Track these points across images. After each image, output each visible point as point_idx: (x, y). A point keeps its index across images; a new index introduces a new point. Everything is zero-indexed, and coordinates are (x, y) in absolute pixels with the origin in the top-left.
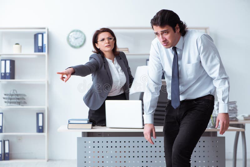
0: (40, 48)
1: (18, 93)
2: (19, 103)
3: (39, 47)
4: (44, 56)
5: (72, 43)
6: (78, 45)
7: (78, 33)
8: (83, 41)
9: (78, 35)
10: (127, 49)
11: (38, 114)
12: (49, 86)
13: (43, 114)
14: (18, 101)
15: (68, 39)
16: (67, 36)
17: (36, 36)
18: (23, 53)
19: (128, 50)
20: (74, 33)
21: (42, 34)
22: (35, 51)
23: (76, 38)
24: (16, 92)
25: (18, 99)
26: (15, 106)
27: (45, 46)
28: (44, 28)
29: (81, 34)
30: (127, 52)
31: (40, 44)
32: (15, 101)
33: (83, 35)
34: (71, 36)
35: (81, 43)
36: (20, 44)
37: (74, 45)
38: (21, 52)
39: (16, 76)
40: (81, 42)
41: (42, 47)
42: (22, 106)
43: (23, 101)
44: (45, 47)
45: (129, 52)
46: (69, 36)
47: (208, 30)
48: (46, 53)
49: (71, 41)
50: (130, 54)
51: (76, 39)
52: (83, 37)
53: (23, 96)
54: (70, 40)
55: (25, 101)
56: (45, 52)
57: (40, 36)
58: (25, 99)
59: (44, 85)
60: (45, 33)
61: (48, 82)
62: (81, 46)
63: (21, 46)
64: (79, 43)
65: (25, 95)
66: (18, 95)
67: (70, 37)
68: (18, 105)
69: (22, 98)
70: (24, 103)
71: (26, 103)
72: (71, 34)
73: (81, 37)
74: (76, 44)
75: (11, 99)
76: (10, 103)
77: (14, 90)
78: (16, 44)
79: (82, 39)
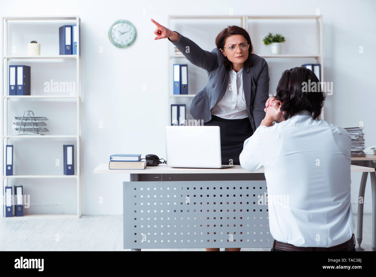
0: (68, 48)
1: (35, 116)
2: (37, 131)
3: (66, 46)
4: (75, 59)
5: (115, 40)
6: (125, 43)
7: (125, 25)
8: (132, 37)
9: (124, 28)
11: (65, 147)
12: (82, 104)
13: (73, 146)
14: (35, 127)
15: (110, 34)
16: (108, 29)
17: (62, 30)
20: (120, 24)
21: (72, 27)
22: (61, 53)
23: (122, 32)
24: (33, 114)
25: (36, 124)
26: (32, 135)
28: (74, 18)
29: (129, 27)
31: (68, 42)
32: (31, 127)
33: (133, 28)
34: (114, 29)
35: (130, 41)
36: (39, 43)
37: (119, 43)
38: (40, 54)
39: (33, 90)
40: (130, 38)
41: (71, 46)
42: (42, 135)
43: (43, 127)
44: (76, 46)
46: (111, 29)
47: (320, 20)
48: (76, 56)
49: (114, 37)
51: (123, 34)
52: (133, 30)
53: (43, 120)
54: (113, 36)
55: (45, 127)
56: (76, 54)
57: (68, 30)
58: (46, 125)
59: (75, 103)
60: (76, 25)
61: (80, 99)
62: (129, 45)
63: (40, 45)
64: (127, 41)
65: (46, 119)
66: (35, 118)
67: (113, 30)
68: (36, 133)
69: (42, 123)
70: (45, 131)
71: (48, 131)
72: (114, 28)
73: (130, 30)
74: (122, 42)
75: (25, 125)
76: (24, 130)
77: (29, 111)
78: (33, 42)
79: (131, 34)
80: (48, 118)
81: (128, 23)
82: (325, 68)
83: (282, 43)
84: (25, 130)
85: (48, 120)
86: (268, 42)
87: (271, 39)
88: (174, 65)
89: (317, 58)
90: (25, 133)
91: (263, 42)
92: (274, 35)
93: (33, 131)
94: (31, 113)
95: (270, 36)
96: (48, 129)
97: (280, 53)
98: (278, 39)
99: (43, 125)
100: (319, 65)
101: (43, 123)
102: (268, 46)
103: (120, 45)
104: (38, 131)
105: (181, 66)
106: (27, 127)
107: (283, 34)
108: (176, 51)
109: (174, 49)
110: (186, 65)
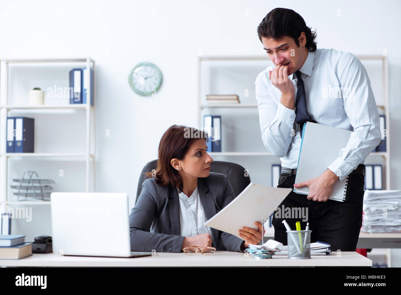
1: (39, 178)
4: (84, 110)
5: (137, 87)
6: (148, 90)
7: (149, 68)
8: (157, 83)
9: (149, 71)
10: (235, 97)
15: (131, 79)
16: (129, 73)
17: (71, 74)
18: (47, 105)
19: (238, 99)
20: (142, 68)
21: (81, 71)
22: (70, 103)
23: (146, 77)
24: (37, 176)
25: (41, 188)
26: (32, 201)
27: (85, 92)
28: (84, 60)
29: (153, 70)
30: (237, 101)
31: (77, 89)
32: (33, 192)
33: (158, 72)
34: (136, 74)
35: (154, 87)
36: (42, 90)
37: (142, 90)
38: (43, 103)
39: (37, 146)
40: (155, 84)
41: (81, 94)
43: (47, 192)
44: (86, 94)
45: (239, 102)
46: (132, 73)
47: (386, 61)
48: (87, 105)
49: (136, 83)
50: (242, 105)
51: (146, 79)
52: (157, 75)
54: (134, 82)
55: (51, 191)
56: (86, 103)
57: (77, 74)
60: (85, 68)
61: (92, 156)
62: (154, 92)
64: (151, 88)
65: (51, 182)
66: (39, 181)
67: (134, 75)
68: (40, 199)
72: (136, 71)
73: (155, 75)
74: (145, 89)
75: (27, 188)
76: (26, 195)
77: (33, 172)
78: (36, 89)
79: (156, 79)
80: (54, 180)
81: (153, 66)
82: (391, 120)
84: (28, 195)
88: (205, 116)
89: (383, 108)
90: (28, 198)
93: (33, 196)
94: (34, 174)
99: (49, 190)
100: (384, 116)
101: (50, 187)
103: (142, 92)
104: (43, 197)
105: (213, 117)
106: (30, 191)
108: (207, 99)
109: (205, 98)
110: (219, 117)
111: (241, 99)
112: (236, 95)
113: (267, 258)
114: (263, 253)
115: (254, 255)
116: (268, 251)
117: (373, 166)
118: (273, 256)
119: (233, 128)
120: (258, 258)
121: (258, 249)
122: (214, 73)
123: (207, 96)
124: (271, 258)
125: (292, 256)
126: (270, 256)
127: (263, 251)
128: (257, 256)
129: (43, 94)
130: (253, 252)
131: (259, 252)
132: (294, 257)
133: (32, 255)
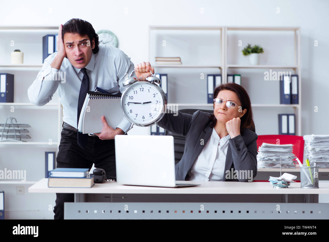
1: (18, 123)
7: (107, 35)
9: (108, 38)
10: (178, 59)
11: (47, 154)
13: (54, 153)
14: (18, 134)
17: (45, 39)
18: (25, 64)
19: (180, 61)
21: (54, 37)
24: (16, 121)
25: (19, 131)
26: (14, 141)
28: (57, 28)
29: (111, 37)
30: (179, 63)
31: (51, 51)
32: (14, 134)
33: (115, 38)
36: (22, 51)
38: (23, 62)
39: (16, 98)
42: (23, 141)
43: (25, 134)
45: (181, 63)
47: (298, 32)
50: (183, 65)
53: (25, 127)
55: (28, 134)
57: (51, 39)
58: (28, 132)
59: (57, 111)
60: (57, 35)
63: (23, 54)
65: (28, 126)
69: (24, 130)
70: (27, 138)
71: (30, 138)
73: (112, 40)
75: (8, 131)
76: (7, 137)
77: (13, 118)
78: (16, 51)
79: (113, 43)
80: (30, 124)
81: (111, 33)
82: (302, 79)
83: (260, 54)
85: (30, 127)
86: (247, 53)
87: (250, 50)
89: (294, 69)
91: (241, 53)
92: (253, 46)
93: (14, 138)
95: (249, 47)
96: (31, 136)
97: (258, 64)
98: (257, 50)
99: (25, 132)
100: (297, 76)
101: (26, 130)
102: (247, 57)
104: (20, 138)
105: (161, 75)
106: (10, 134)
107: (262, 46)
108: (156, 61)
109: (155, 59)
110: (166, 75)
111: (182, 61)
112: (179, 58)
113: (285, 187)
114: (283, 184)
115: (275, 185)
116: (286, 182)
117: (288, 115)
118: (289, 186)
119: (175, 84)
120: (277, 188)
121: (279, 180)
122: (159, 39)
123: (156, 58)
124: (288, 187)
125: (305, 186)
126: (287, 186)
127: (282, 182)
128: (278, 186)
129: (23, 55)
130: (275, 183)
131: (280, 182)
132: (306, 186)
133: (94, 184)
